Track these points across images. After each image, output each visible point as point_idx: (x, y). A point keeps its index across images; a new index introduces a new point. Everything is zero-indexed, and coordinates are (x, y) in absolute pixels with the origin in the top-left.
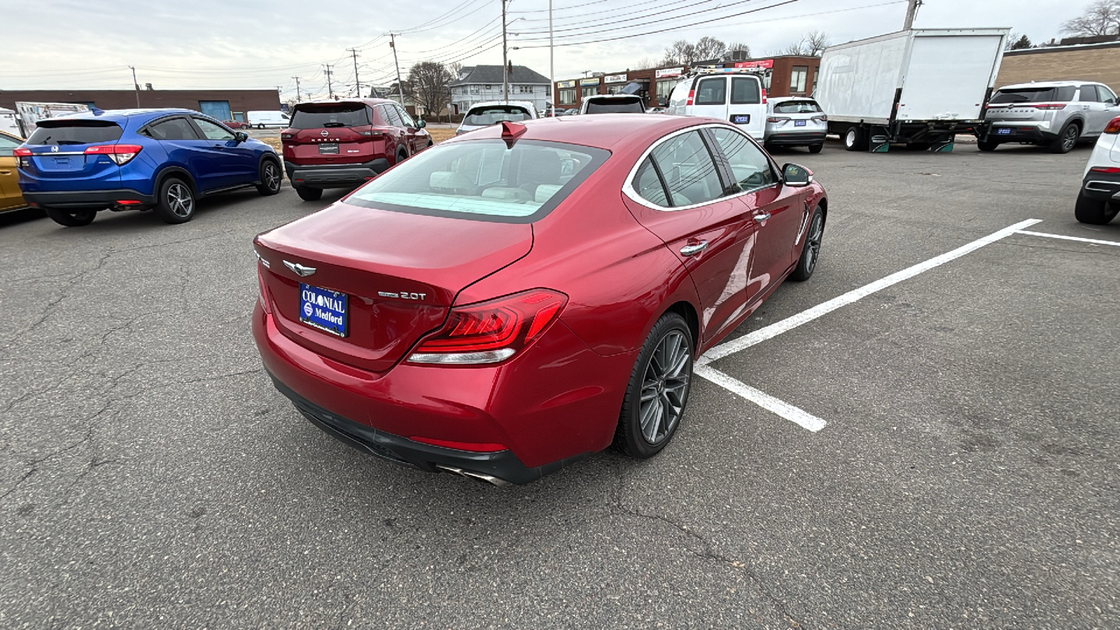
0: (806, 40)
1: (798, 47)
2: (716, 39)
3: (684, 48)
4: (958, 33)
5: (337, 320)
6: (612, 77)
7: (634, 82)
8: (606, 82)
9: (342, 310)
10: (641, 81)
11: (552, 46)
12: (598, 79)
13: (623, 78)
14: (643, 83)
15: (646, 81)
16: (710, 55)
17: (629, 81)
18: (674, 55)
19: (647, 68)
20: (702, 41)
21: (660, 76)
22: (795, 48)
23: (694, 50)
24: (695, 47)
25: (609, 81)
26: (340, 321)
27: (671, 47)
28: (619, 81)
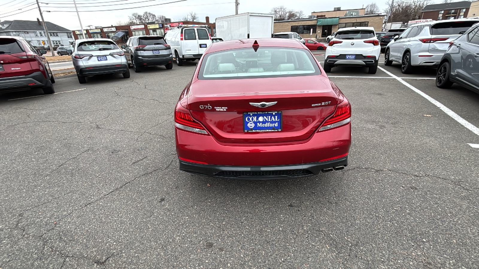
0: (189, 15)
1: (187, 18)
2: (151, 13)
3: (137, 16)
4: (261, 15)
5: (274, 125)
6: (107, 28)
7: (120, 31)
8: (104, 31)
9: (278, 119)
10: (124, 31)
11: (77, 12)
12: (100, 30)
13: (114, 29)
14: (125, 32)
15: (126, 31)
16: (150, 20)
17: (117, 31)
18: (133, 19)
19: (121, 25)
20: (145, 14)
21: (133, 29)
22: (186, 19)
23: (142, 17)
24: (142, 16)
25: (106, 31)
26: (276, 125)
27: (131, 15)
28: (112, 30)
